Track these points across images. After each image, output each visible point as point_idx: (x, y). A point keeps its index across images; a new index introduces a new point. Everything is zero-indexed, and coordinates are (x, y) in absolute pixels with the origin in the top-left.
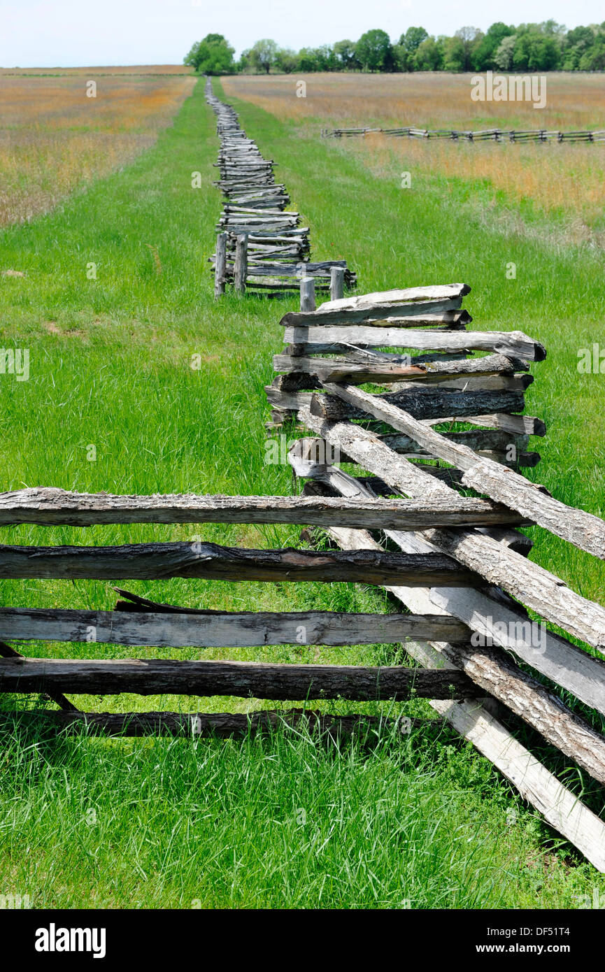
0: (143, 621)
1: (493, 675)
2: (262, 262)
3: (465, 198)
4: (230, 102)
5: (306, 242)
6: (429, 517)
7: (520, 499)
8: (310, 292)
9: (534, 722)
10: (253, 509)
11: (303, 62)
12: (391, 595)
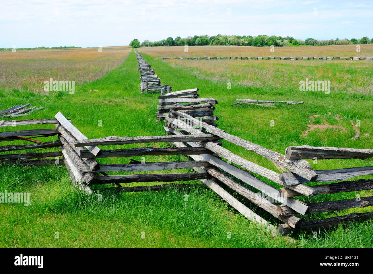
0: (136, 166)
1: (215, 173)
2: (151, 86)
3: (193, 71)
4: (140, 53)
5: (160, 81)
6: (200, 139)
7: (220, 134)
8: (163, 92)
9: (226, 183)
10: (160, 139)
11: (155, 44)
12: (190, 157)
